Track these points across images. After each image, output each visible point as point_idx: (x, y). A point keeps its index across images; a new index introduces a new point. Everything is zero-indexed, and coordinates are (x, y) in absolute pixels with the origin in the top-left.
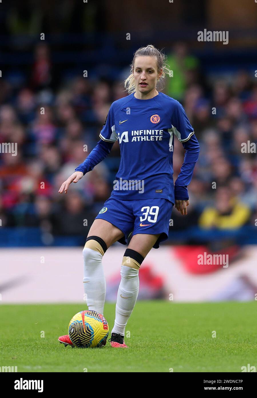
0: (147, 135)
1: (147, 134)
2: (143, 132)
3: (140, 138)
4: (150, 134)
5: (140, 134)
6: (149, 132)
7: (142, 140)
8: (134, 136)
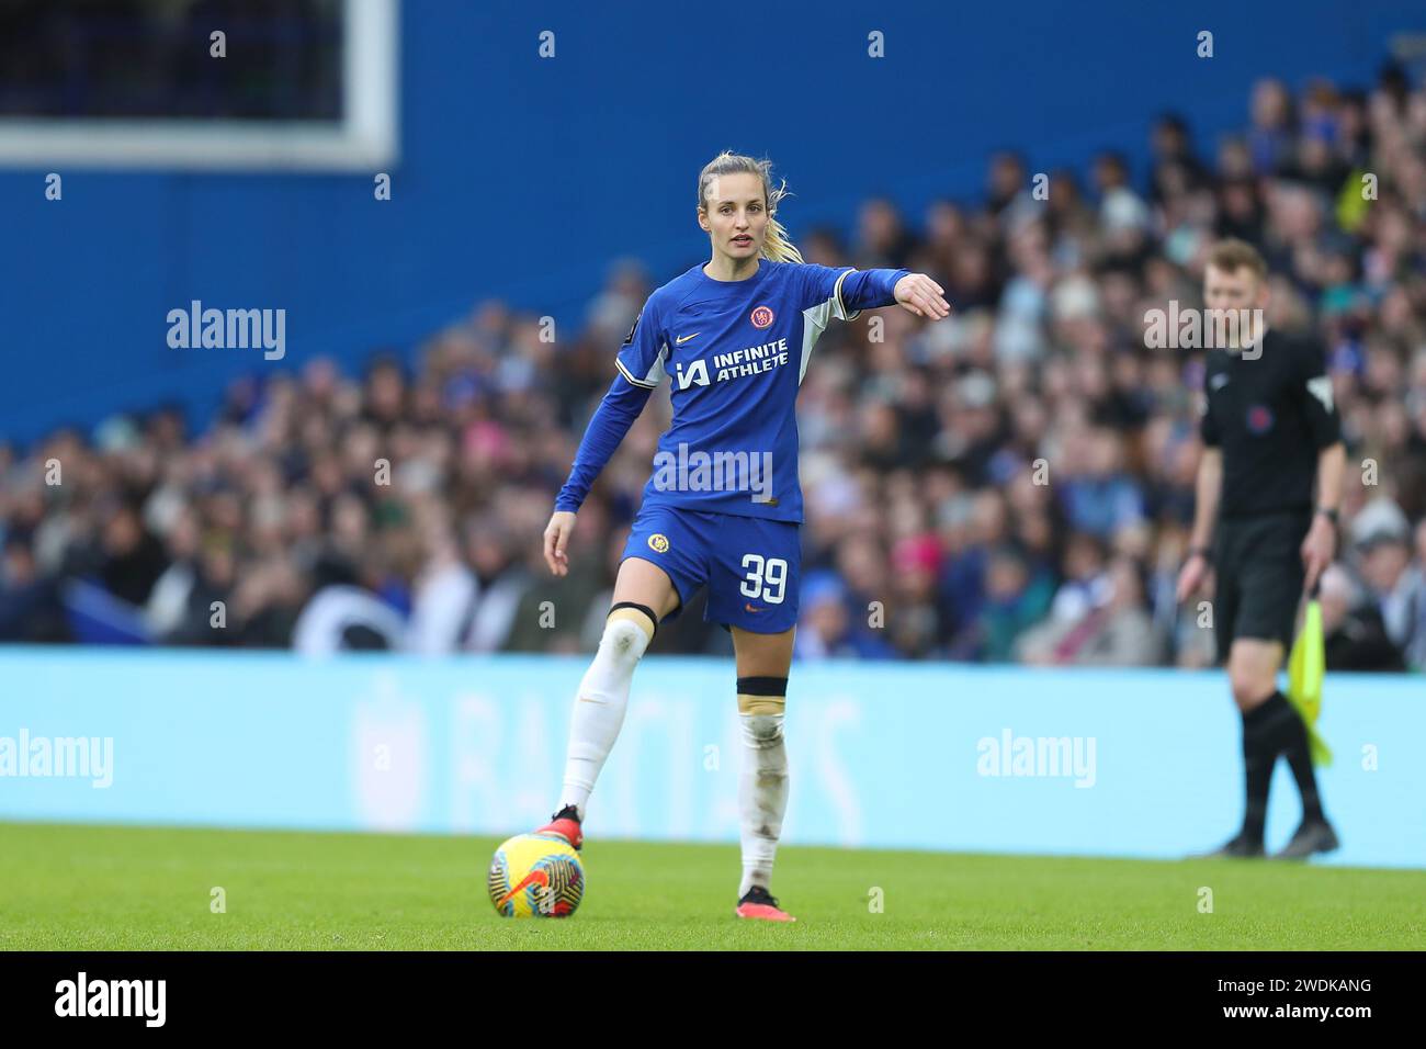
0: (754, 361)
1: (754, 358)
2: (743, 354)
3: (738, 371)
4: (761, 356)
5: (737, 362)
6: (756, 352)
7: (743, 374)
8: (722, 368)
